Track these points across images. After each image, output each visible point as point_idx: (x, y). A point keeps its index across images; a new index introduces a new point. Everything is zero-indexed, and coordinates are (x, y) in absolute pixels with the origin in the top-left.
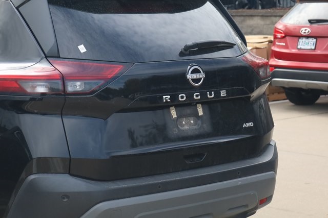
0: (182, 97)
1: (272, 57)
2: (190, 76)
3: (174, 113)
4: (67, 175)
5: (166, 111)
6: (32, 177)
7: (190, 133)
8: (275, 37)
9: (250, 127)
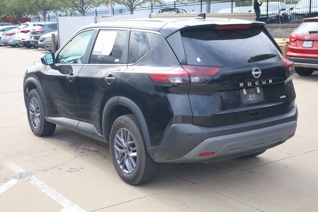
0: (249, 84)
1: (289, 51)
2: (253, 73)
3: (245, 92)
4: (191, 124)
5: (241, 91)
6: (174, 125)
7: (253, 102)
8: (291, 41)
9: (284, 98)
